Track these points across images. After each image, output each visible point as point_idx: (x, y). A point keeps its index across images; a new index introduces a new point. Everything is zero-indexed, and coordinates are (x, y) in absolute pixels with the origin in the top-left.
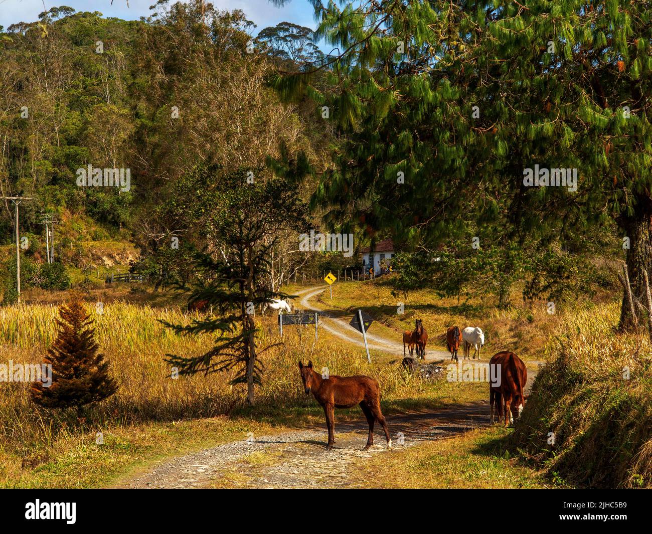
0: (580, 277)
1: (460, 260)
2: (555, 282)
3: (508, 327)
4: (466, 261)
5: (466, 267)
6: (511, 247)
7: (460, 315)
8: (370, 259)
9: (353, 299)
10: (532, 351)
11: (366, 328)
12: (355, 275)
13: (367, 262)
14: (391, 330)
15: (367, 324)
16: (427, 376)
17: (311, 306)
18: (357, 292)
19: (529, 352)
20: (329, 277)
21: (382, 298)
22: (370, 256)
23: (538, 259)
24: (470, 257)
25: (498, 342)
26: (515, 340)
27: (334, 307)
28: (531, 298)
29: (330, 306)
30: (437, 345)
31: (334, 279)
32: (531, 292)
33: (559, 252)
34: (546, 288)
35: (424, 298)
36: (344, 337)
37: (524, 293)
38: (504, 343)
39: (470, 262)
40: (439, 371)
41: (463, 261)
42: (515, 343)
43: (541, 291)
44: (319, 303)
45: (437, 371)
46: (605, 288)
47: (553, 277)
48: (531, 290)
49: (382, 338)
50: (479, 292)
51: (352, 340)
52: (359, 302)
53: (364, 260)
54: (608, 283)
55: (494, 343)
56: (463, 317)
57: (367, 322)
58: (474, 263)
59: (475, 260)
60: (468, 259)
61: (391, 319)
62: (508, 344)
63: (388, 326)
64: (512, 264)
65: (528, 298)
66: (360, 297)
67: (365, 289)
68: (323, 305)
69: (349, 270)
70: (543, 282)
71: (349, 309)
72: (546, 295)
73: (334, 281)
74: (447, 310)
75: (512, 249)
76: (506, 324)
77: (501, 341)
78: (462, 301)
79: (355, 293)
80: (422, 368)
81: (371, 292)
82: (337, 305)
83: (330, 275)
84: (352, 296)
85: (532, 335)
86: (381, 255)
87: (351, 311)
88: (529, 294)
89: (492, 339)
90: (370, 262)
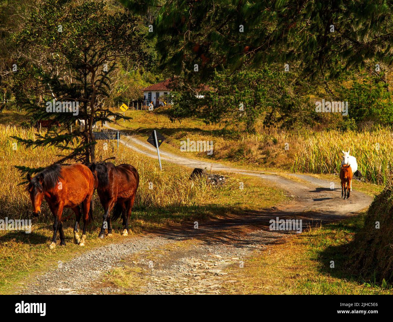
0: (304, 113)
1: (221, 97)
2: (287, 115)
3: (257, 146)
4: (226, 98)
5: (225, 102)
6: (259, 89)
7: (219, 137)
8: (149, 96)
9: (139, 122)
10: (278, 165)
11: (159, 144)
12: (140, 106)
13: (147, 97)
14: (169, 146)
15: (160, 141)
16: (214, 183)
17: (110, 126)
18: (143, 118)
19: (275, 166)
20: (123, 107)
21: (160, 122)
22: (149, 93)
23: (278, 98)
24: (229, 95)
25: (251, 158)
26: (264, 156)
27: (127, 127)
28: (269, 127)
29: (124, 127)
30: (205, 158)
31: (127, 108)
32: (268, 122)
33: (292, 94)
34: (279, 120)
35: (190, 124)
36: (137, 150)
37: (264, 123)
38: (256, 158)
39: (228, 99)
40: (223, 180)
41: (224, 97)
42: (264, 159)
43: (276, 121)
44: (115, 125)
45: (221, 179)
46: (317, 122)
47: (285, 112)
48: (269, 121)
49: (164, 151)
50: (235, 121)
51: (142, 152)
52: (145, 125)
53: (145, 96)
54: (319, 118)
55: (248, 157)
56: (222, 138)
57: (160, 139)
58: (232, 100)
59: (232, 98)
60: (227, 96)
61: (170, 138)
62: (259, 159)
63: (167, 143)
64: (259, 101)
65: (267, 126)
66: (144, 122)
67: (148, 116)
68: (119, 126)
69: (135, 102)
70: (278, 115)
71: (138, 129)
72: (279, 125)
73: (126, 109)
74: (211, 133)
75: (259, 91)
76: (255, 145)
77: (253, 156)
78: (222, 127)
79: (141, 119)
80: (209, 177)
81: (152, 118)
82: (129, 126)
83: (124, 105)
84: (139, 120)
85: (276, 153)
86: (156, 93)
87: (139, 131)
88: (268, 123)
89: (247, 155)
90: (149, 98)
